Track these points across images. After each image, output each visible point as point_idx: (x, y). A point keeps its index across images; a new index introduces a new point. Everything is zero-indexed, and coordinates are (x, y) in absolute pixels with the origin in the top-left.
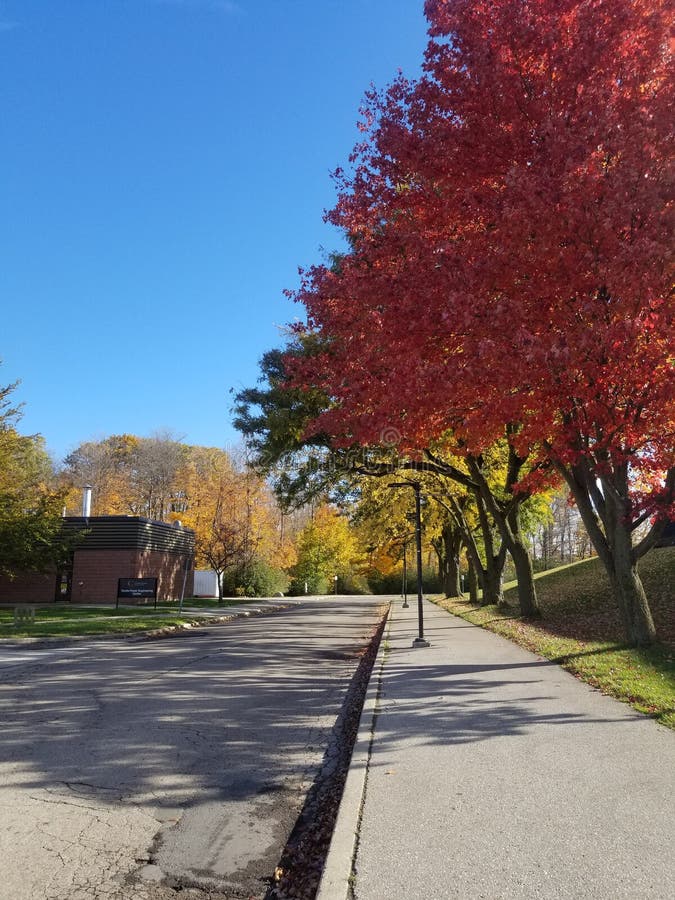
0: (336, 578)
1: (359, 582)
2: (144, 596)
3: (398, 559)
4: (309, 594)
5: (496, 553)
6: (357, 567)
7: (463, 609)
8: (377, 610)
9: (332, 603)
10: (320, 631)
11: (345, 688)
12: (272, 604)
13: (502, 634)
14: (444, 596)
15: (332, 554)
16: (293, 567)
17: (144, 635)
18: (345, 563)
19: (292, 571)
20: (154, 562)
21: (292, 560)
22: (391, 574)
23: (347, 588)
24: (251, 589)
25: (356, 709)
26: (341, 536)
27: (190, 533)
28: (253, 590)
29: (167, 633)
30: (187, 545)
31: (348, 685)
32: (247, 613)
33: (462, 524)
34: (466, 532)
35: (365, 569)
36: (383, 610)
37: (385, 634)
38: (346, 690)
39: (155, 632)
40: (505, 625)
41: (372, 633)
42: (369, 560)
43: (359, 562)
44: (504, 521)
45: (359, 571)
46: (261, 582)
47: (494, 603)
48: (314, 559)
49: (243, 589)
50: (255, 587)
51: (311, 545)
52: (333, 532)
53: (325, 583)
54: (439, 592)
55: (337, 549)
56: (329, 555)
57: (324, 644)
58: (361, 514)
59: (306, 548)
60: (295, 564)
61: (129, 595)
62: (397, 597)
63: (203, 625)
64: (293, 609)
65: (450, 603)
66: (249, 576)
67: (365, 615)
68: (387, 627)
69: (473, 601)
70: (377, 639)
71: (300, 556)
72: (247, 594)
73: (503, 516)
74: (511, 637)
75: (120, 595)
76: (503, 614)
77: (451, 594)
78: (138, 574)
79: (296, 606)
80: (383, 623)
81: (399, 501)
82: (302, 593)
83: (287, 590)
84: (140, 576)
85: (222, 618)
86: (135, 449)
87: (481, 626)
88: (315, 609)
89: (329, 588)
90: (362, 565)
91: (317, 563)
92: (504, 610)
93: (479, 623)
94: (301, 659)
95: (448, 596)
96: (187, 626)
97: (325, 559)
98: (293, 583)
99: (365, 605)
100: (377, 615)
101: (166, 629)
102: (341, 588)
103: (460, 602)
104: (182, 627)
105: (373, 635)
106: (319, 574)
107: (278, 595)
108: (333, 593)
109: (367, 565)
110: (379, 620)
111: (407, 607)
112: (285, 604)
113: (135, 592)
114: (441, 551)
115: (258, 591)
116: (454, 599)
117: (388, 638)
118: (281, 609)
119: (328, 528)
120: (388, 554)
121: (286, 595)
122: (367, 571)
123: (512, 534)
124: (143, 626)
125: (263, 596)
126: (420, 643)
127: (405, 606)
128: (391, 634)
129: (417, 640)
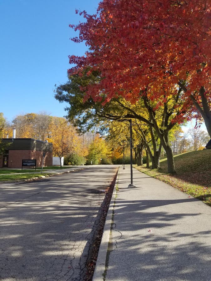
0: (101, 159)
1: (109, 161)
2: (32, 165)
3: (121, 153)
4: (92, 164)
5: (158, 150)
6: (108, 156)
7: (145, 170)
8: (114, 170)
9: (99, 168)
10: (92, 179)
11: (96, 214)
12: (79, 168)
13: (164, 181)
14: (136, 165)
15: (100, 152)
16: (87, 156)
17: (24, 181)
18: (104, 155)
19: (86, 157)
20: (37, 154)
21: (87, 153)
22: (119, 158)
23: (105, 162)
24: (73, 163)
25: (98, 236)
26: (103, 146)
27: (51, 144)
28: (74, 163)
29: (34, 180)
30: (50, 148)
31: (97, 212)
32: (69, 172)
33: (145, 140)
34: (147, 143)
35: (110, 156)
36: (116, 170)
37: (117, 181)
38: (95, 216)
39: (29, 180)
40: (163, 177)
41: (111, 179)
42: (112, 154)
43: (109, 154)
44: (163, 137)
45: (109, 157)
46: (76, 160)
47: (156, 168)
48: (94, 153)
49: (70, 163)
50: (74, 162)
51: (93, 149)
52: (100, 145)
53: (97, 161)
54: (135, 164)
55: (101, 150)
56: (99, 152)
57: (92, 185)
58: (109, 137)
59: (92, 150)
60: (88, 155)
61: (26, 165)
62: (121, 166)
63: (50, 176)
64: (86, 170)
65: (139, 167)
66: (72, 159)
67: (110, 172)
68: (117, 178)
69: (148, 167)
70: (114, 183)
71: (89, 152)
72: (72, 164)
73: (162, 135)
74: (168, 183)
75: (23, 165)
76: (161, 172)
77: (139, 164)
78: (31, 158)
79: (87, 169)
80: (116, 176)
81: (122, 132)
82: (90, 164)
83: (85, 163)
84: (32, 159)
85: (59, 174)
86: (36, 118)
87: (153, 177)
88: (93, 170)
89: (99, 163)
90: (110, 155)
91: (95, 155)
92: (160, 170)
93: (152, 176)
94: (80, 194)
95: (139, 165)
96: (43, 177)
97: (97, 153)
98: (87, 161)
99: (110, 168)
100: (114, 172)
101: (34, 178)
102: (103, 162)
103: (143, 167)
104: (41, 177)
105: (112, 181)
106: (96, 158)
107: (82, 165)
108: (100, 164)
109: (111, 155)
110: (114, 174)
111: (125, 169)
112: (83, 168)
113: (28, 164)
114: (136, 150)
115: (75, 163)
116: (140, 166)
117: (118, 183)
118: (82, 170)
119: (98, 143)
120: (118, 151)
121: (85, 165)
122: (111, 157)
123: (165, 142)
124: (25, 177)
125: (77, 165)
126: (131, 186)
127: (124, 169)
128: (119, 181)
129: (130, 185)
